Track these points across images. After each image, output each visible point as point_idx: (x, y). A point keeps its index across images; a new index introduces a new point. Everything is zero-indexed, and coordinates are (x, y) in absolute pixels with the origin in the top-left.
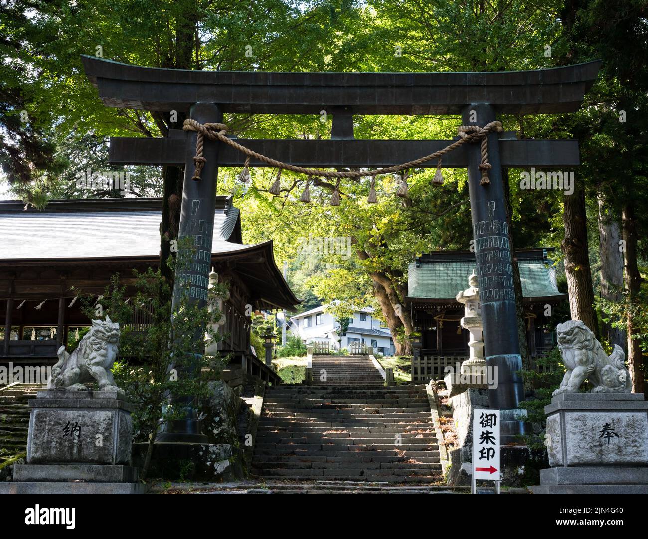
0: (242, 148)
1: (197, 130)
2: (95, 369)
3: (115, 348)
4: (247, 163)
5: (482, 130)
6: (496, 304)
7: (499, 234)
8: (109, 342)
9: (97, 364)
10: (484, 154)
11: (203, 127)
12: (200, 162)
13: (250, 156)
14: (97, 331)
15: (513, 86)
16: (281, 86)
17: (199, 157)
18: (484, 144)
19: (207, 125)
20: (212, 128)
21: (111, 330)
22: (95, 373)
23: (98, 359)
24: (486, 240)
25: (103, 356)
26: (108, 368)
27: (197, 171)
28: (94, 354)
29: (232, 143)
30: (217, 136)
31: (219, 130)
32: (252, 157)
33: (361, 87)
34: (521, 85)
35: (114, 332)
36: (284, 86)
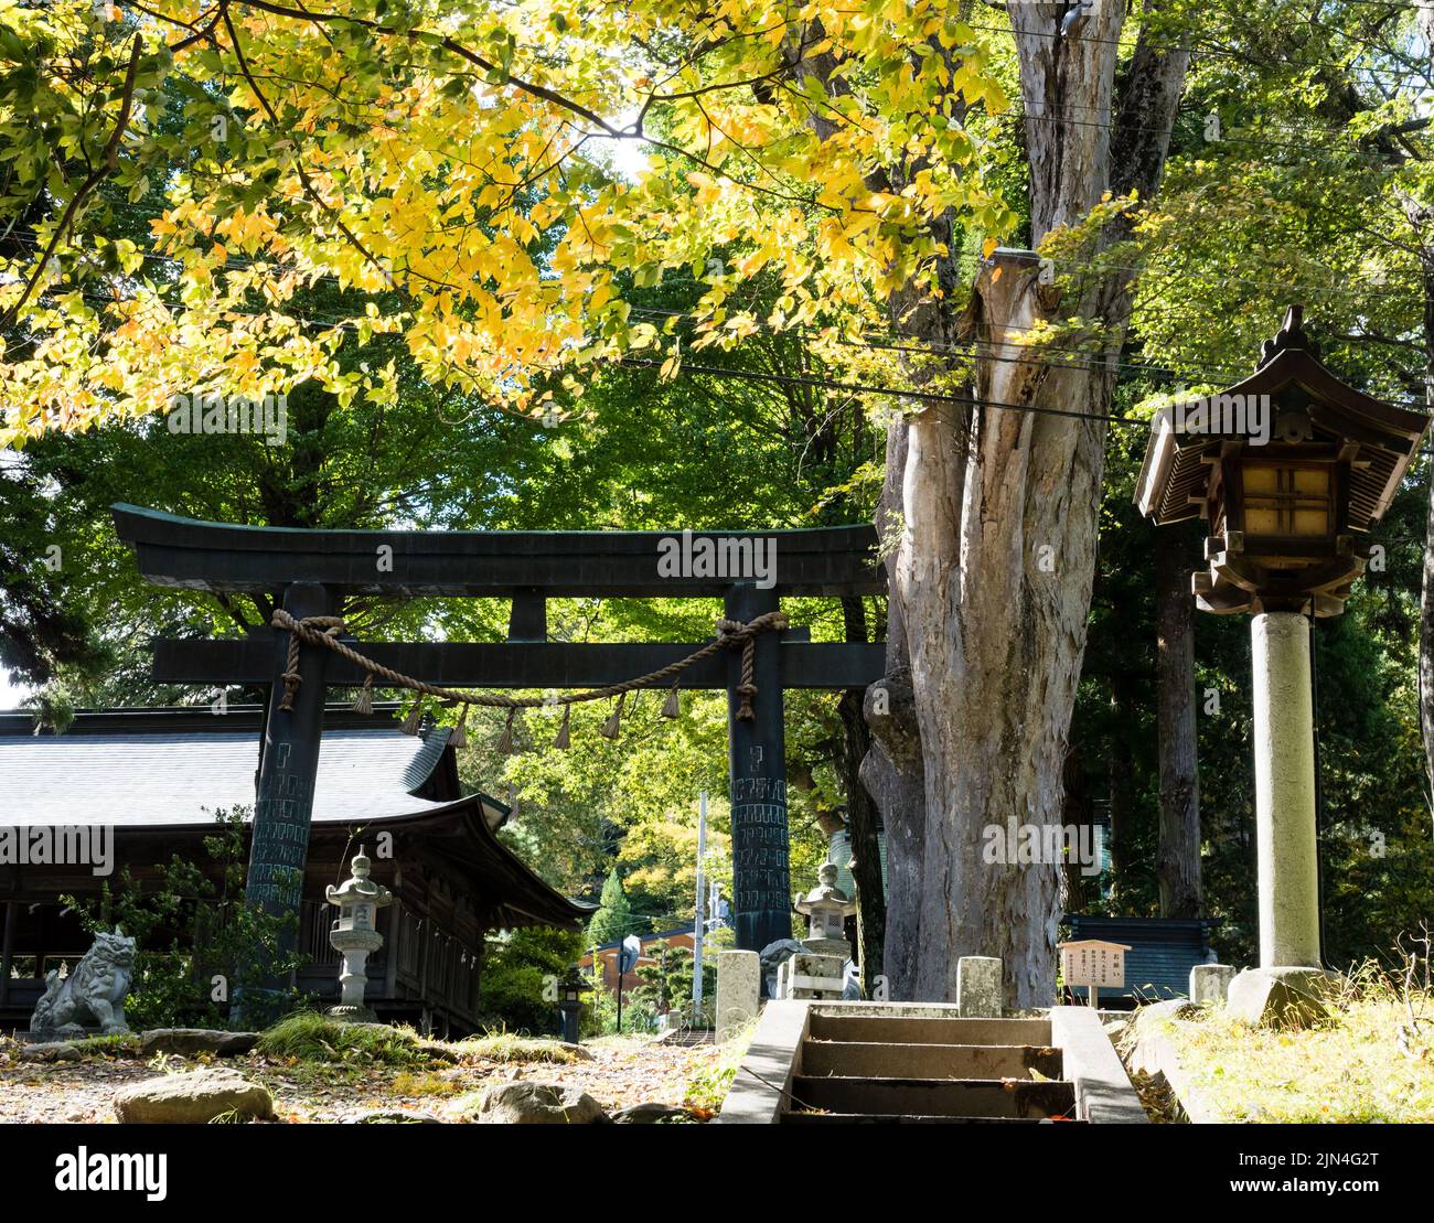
0: (360, 658)
1: (289, 630)
2: (97, 1003)
3: (127, 974)
4: (368, 683)
5: (745, 629)
6: (752, 915)
7: (765, 801)
8: (118, 965)
9: (99, 996)
10: (747, 669)
11: (298, 624)
12: (292, 682)
13: (372, 671)
14: (100, 949)
15: (803, 554)
16: (426, 555)
17: (290, 674)
18: (748, 652)
19: (306, 621)
20: (314, 626)
21: (121, 947)
22: (96, 1009)
23: (102, 988)
24: (744, 810)
25: (107, 984)
26: (117, 1003)
27: (287, 696)
28: (95, 981)
29: (345, 650)
30: (321, 639)
31: (325, 628)
32: (376, 674)
33: (556, 556)
34: (816, 553)
35: (125, 950)
36: (433, 555)
